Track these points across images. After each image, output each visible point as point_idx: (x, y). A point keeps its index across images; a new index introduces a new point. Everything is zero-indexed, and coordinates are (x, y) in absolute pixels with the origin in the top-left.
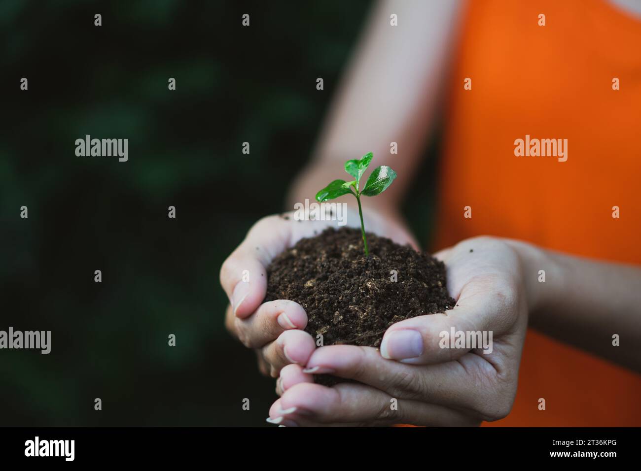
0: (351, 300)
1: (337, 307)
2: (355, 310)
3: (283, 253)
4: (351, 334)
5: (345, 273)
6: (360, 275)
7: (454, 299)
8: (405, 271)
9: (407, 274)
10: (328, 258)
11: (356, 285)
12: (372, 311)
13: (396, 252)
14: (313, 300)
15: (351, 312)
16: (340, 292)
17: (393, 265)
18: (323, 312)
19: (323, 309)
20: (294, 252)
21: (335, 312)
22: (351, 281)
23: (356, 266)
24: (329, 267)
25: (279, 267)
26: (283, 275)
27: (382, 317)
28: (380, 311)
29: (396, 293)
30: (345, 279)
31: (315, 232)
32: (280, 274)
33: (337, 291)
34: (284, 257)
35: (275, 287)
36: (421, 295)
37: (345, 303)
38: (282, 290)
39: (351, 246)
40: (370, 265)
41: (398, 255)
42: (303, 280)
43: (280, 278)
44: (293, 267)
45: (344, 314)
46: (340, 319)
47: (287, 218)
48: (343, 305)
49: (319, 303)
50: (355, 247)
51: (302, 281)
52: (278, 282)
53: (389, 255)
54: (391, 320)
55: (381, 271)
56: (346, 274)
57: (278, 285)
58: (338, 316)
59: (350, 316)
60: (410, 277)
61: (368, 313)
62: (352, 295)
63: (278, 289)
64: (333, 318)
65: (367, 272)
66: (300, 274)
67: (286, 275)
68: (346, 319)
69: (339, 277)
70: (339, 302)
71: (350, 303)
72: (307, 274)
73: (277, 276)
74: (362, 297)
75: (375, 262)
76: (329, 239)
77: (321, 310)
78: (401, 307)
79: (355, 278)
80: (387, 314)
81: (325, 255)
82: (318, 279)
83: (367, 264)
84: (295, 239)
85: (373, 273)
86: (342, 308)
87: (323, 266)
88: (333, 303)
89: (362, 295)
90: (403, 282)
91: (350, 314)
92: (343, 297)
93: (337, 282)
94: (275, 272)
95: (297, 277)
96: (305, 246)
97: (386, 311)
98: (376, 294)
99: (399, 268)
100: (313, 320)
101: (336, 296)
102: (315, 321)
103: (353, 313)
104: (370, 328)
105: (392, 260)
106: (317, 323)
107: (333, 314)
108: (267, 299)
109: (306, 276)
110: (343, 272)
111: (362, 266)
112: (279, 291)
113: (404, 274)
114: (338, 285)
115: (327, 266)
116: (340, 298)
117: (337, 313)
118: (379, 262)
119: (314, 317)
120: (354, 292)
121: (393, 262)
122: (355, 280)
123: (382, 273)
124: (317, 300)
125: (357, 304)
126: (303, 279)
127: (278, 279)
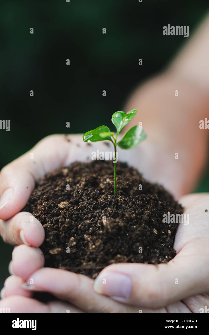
0: (88, 229)
1: (74, 233)
2: (88, 240)
3: (56, 170)
4: (79, 260)
5: (92, 204)
6: (102, 209)
7: (175, 251)
8: (140, 216)
9: (141, 219)
10: (85, 186)
11: (96, 218)
12: (100, 246)
13: (139, 197)
14: (57, 222)
15: (84, 240)
16: (81, 220)
17: (132, 208)
18: (61, 235)
19: (62, 232)
20: (66, 171)
21: (71, 237)
22: (94, 212)
23: (102, 200)
24: (82, 195)
25: (46, 182)
26: (45, 191)
27: (107, 253)
28: (106, 247)
29: (126, 234)
30: (90, 210)
31: (88, 158)
32: (43, 190)
33: (79, 219)
34: (54, 174)
35: (35, 200)
36: (146, 242)
37: (82, 231)
38: (39, 204)
39: (108, 180)
40: (113, 203)
41: (140, 200)
42: (60, 200)
43: (42, 193)
44: (56, 186)
45: (78, 241)
46: (72, 245)
47: (69, 141)
48: (80, 232)
49: (61, 225)
50: (111, 182)
51: (58, 200)
52: (38, 196)
53: (133, 198)
54: (113, 258)
55: (120, 212)
56: (92, 206)
57: (37, 199)
58: (72, 242)
59: (83, 243)
60: (142, 223)
61: (96, 247)
62: (90, 225)
63: (37, 202)
64: (68, 242)
65: (109, 209)
66: (59, 194)
67: (47, 192)
68: (79, 245)
69: (85, 207)
70: (77, 229)
71: (87, 232)
72: (64, 195)
73: (40, 191)
74: (98, 230)
75: (118, 202)
76: (98, 166)
77: (61, 233)
78: (126, 248)
79: (98, 211)
80: (113, 251)
81: (83, 183)
82: (70, 203)
83: (111, 202)
84: (70, 161)
85: (113, 211)
86: (78, 235)
87: (78, 192)
88: (72, 229)
89: (98, 227)
90: (135, 227)
91: (83, 242)
92: (82, 225)
93: (82, 211)
94: (41, 186)
95: (55, 196)
96: (75, 169)
97: (112, 248)
98: (107, 232)
99: (136, 212)
100: (50, 240)
101: (77, 223)
102: (51, 241)
103: (86, 242)
104: (94, 260)
105: (134, 203)
106: (53, 243)
107: (69, 238)
108: (25, 209)
109: (63, 197)
110: (91, 203)
111: (106, 203)
112: (37, 204)
113: (138, 218)
114: (82, 214)
115: (81, 194)
116: (79, 226)
117: (72, 238)
118: (122, 203)
119: (52, 238)
120: (94, 223)
121: (133, 206)
122: (97, 213)
123: (120, 213)
124: (61, 222)
125: (92, 234)
126: (60, 198)
127: (39, 193)
